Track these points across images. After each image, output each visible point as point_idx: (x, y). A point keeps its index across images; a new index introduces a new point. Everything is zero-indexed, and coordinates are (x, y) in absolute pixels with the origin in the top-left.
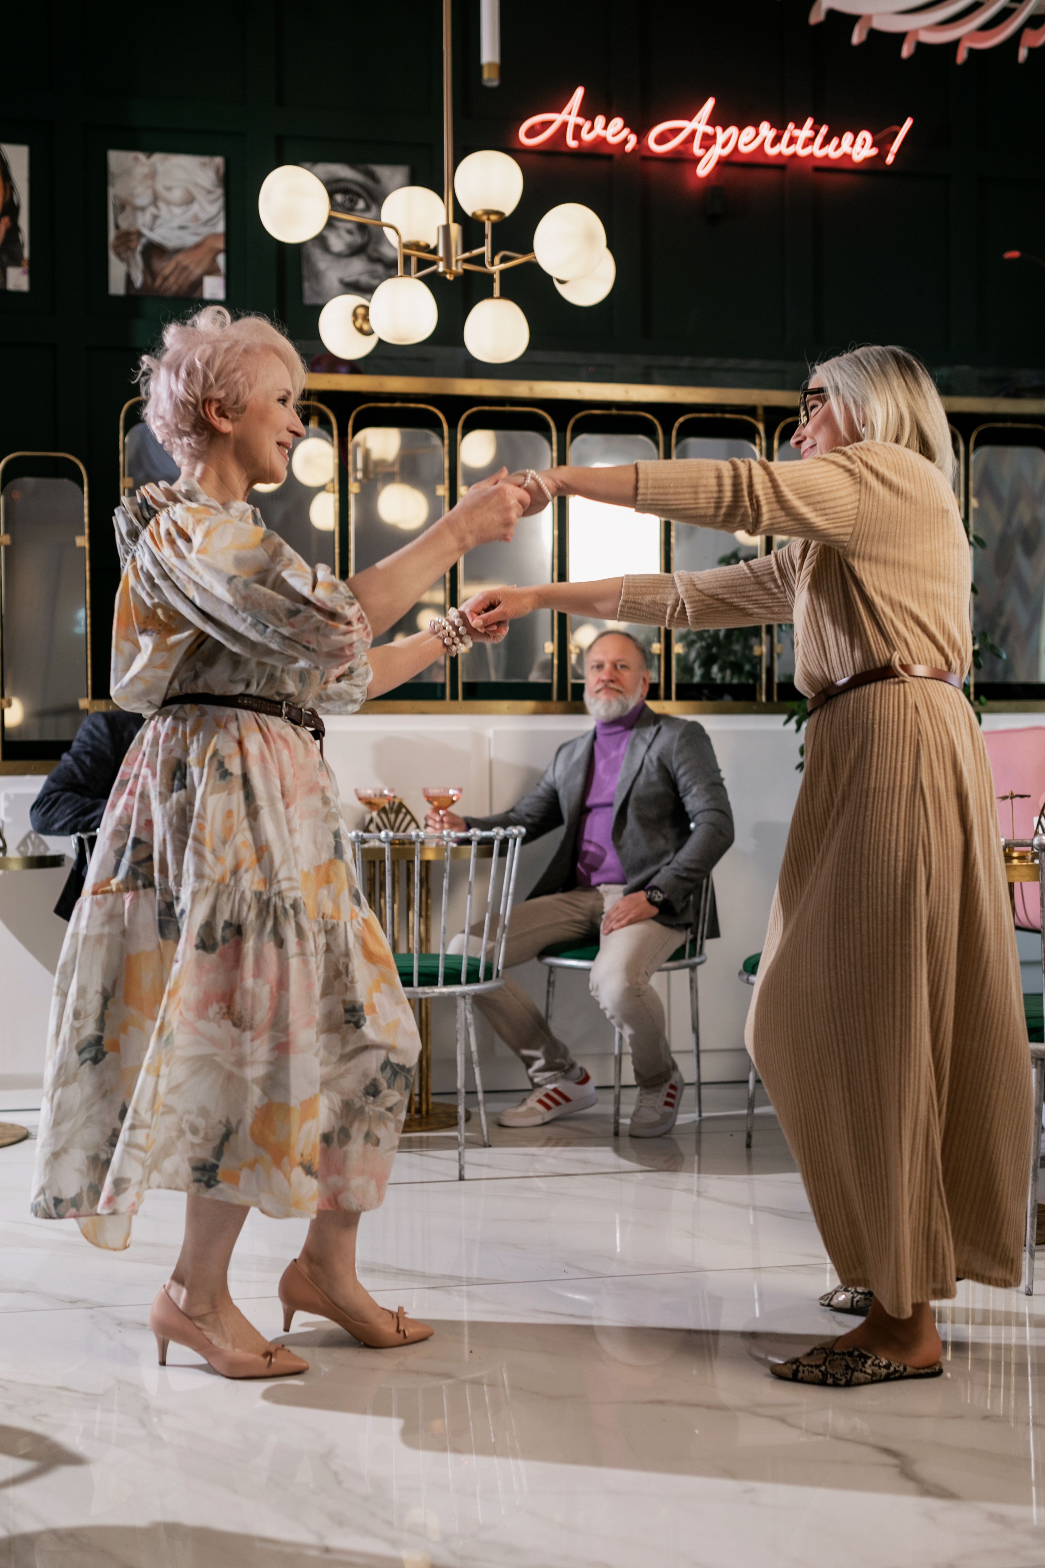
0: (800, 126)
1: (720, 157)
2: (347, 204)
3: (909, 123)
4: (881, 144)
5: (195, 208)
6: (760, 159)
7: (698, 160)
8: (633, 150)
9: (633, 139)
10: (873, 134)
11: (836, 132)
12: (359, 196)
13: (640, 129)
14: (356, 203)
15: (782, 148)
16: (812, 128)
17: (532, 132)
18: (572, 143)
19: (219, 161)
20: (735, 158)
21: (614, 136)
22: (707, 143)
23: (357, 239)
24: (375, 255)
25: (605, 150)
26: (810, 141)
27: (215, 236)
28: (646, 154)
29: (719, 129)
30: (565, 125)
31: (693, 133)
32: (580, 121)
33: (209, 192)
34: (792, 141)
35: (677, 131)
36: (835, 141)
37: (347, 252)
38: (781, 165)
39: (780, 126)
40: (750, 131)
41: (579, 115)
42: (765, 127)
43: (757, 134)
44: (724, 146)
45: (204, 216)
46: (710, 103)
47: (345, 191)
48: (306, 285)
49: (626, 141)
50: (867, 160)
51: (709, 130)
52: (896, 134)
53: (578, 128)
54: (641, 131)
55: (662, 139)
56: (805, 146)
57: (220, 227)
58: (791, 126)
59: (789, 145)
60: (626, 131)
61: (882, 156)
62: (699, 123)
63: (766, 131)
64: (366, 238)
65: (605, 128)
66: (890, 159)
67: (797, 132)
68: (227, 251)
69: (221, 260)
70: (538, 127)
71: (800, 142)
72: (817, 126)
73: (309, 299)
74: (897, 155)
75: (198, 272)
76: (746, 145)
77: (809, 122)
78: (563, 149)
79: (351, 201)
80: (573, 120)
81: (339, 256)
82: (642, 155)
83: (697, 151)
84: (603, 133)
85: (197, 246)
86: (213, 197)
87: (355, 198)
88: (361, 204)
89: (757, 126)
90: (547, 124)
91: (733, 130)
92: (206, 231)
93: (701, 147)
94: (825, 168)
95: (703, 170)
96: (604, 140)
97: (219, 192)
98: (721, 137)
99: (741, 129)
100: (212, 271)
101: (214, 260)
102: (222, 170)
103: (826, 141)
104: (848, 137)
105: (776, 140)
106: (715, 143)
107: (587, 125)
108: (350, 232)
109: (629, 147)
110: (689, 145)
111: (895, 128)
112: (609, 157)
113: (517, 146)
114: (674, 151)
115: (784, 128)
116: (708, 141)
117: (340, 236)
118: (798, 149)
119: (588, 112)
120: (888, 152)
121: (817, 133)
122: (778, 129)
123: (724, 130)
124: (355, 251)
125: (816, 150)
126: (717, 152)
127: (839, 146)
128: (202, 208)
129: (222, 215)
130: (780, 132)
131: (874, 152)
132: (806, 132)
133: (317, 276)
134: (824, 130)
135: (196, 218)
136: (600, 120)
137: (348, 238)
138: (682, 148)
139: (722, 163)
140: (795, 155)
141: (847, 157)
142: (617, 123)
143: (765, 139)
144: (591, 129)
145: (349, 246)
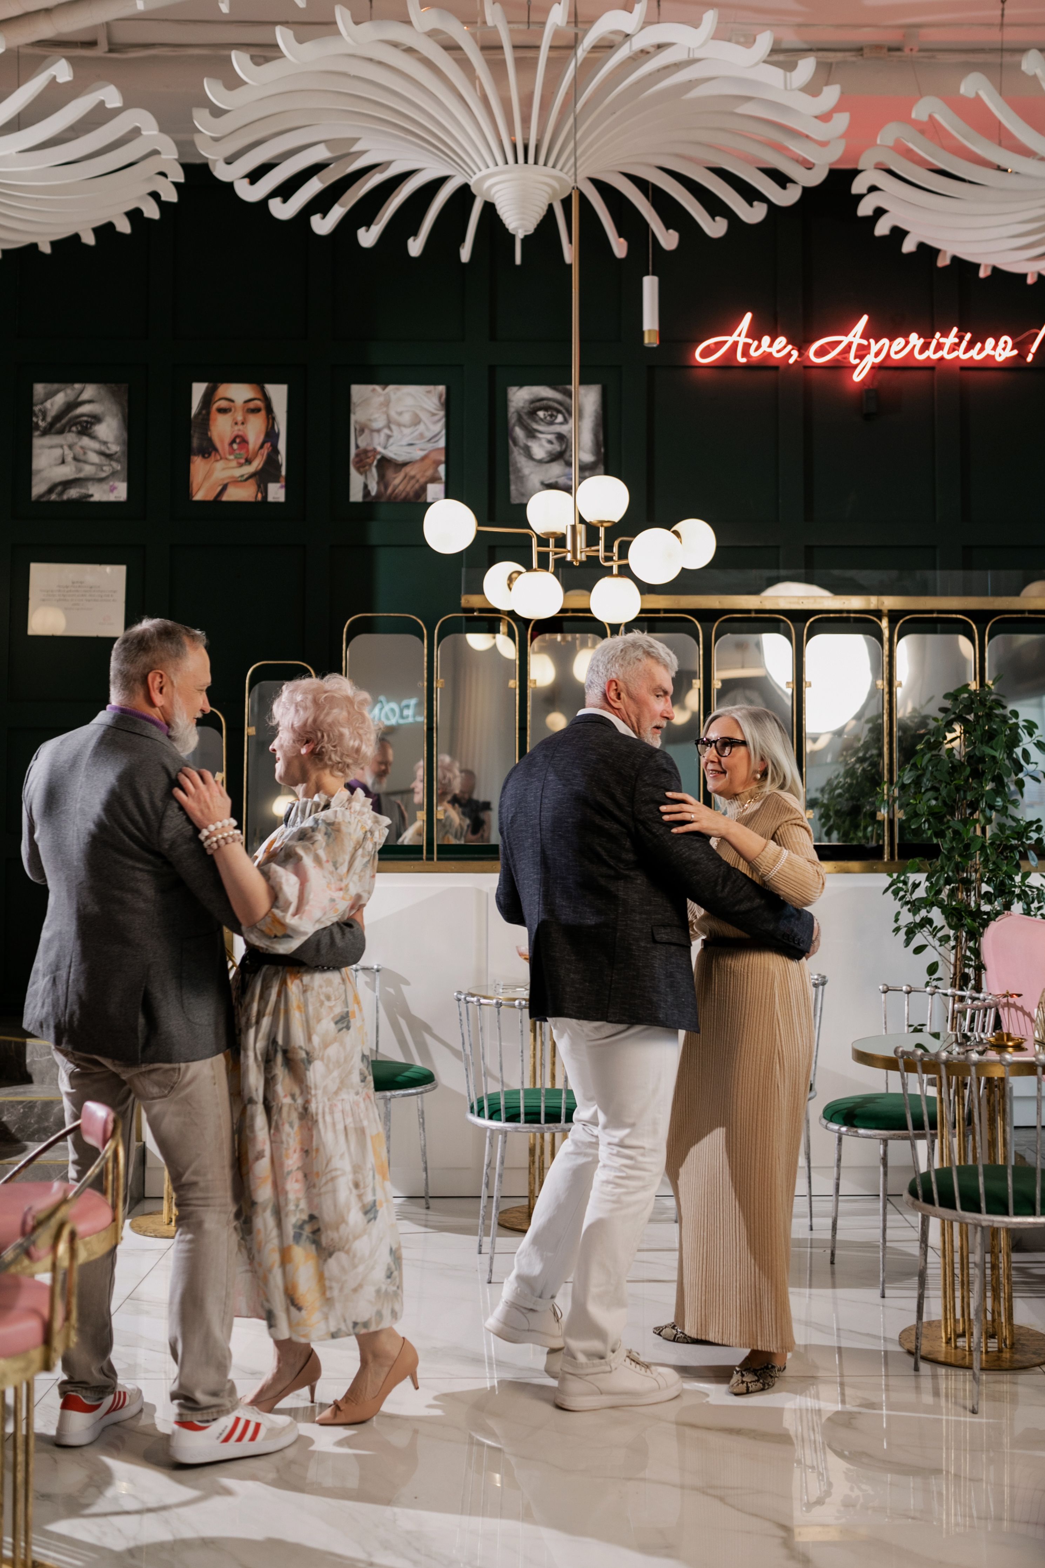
0: (945, 335)
1: (874, 364)
2: (548, 418)
4: (1021, 346)
5: (421, 428)
6: (911, 364)
7: (854, 367)
8: (796, 362)
9: (795, 353)
10: (1013, 338)
11: (978, 339)
12: (559, 412)
13: (802, 344)
14: (556, 417)
15: (930, 353)
16: (956, 336)
17: (706, 353)
18: (742, 360)
19: (442, 388)
20: (888, 363)
21: (778, 351)
22: (862, 353)
23: (557, 447)
25: (772, 363)
26: (955, 347)
27: (438, 449)
28: (808, 365)
29: (872, 341)
30: (736, 344)
31: (850, 345)
32: (750, 341)
33: (434, 415)
34: (940, 347)
35: (835, 345)
36: (978, 346)
37: (548, 459)
38: (929, 368)
39: (927, 336)
40: (900, 341)
41: (747, 336)
42: (914, 337)
43: (907, 343)
44: (877, 355)
45: (428, 435)
46: (864, 320)
47: (546, 408)
48: (513, 487)
49: (789, 355)
50: (1010, 359)
51: (865, 342)
52: (1033, 339)
53: (747, 346)
54: (803, 346)
55: (821, 352)
56: (951, 351)
57: (442, 443)
58: (938, 335)
59: (935, 352)
60: (790, 347)
61: (1022, 356)
62: (855, 335)
63: (915, 340)
64: (564, 447)
65: (771, 346)
66: (1030, 358)
67: (942, 340)
68: (447, 463)
69: (442, 469)
70: (711, 349)
71: (946, 348)
72: (961, 334)
73: (515, 500)
74: (1037, 354)
75: (422, 480)
76: (896, 353)
77: (954, 331)
78: (734, 365)
79: (551, 416)
80: (743, 340)
81: (540, 462)
82: (806, 367)
83: (853, 360)
84: (769, 350)
85: (423, 459)
86: (437, 418)
87: (555, 413)
88: (560, 418)
89: (906, 336)
90: (720, 345)
91: (885, 341)
92: (430, 446)
93: (856, 357)
94: (970, 367)
95: (858, 377)
96: (770, 354)
97: (442, 413)
98: (874, 348)
99: (892, 340)
100: (434, 479)
101: (436, 470)
102: (444, 397)
103: (970, 347)
104: (990, 342)
105: (925, 347)
106: (869, 353)
107: (756, 343)
108: (550, 442)
109: (791, 361)
110: (846, 355)
111: (1033, 333)
112: (776, 368)
113: (694, 363)
114: (834, 360)
115: (933, 337)
116: (863, 351)
117: (541, 446)
118: (944, 353)
119: (755, 333)
120: (1028, 352)
121: (961, 339)
122: (925, 339)
123: (876, 342)
124: (555, 457)
125: (960, 353)
126: (870, 360)
127: (982, 350)
128: (428, 429)
129: (444, 432)
130: (928, 340)
131: (1015, 352)
132: (951, 339)
133: (521, 479)
134: (968, 337)
135: (421, 436)
136: (766, 340)
137: (549, 447)
138: (839, 358)
139: (876, 368)
140: (942, 359)
141: (990, 358)
142: (782, 340)
143: (914, 346)
144: (758, 347)
145: (550, 453)
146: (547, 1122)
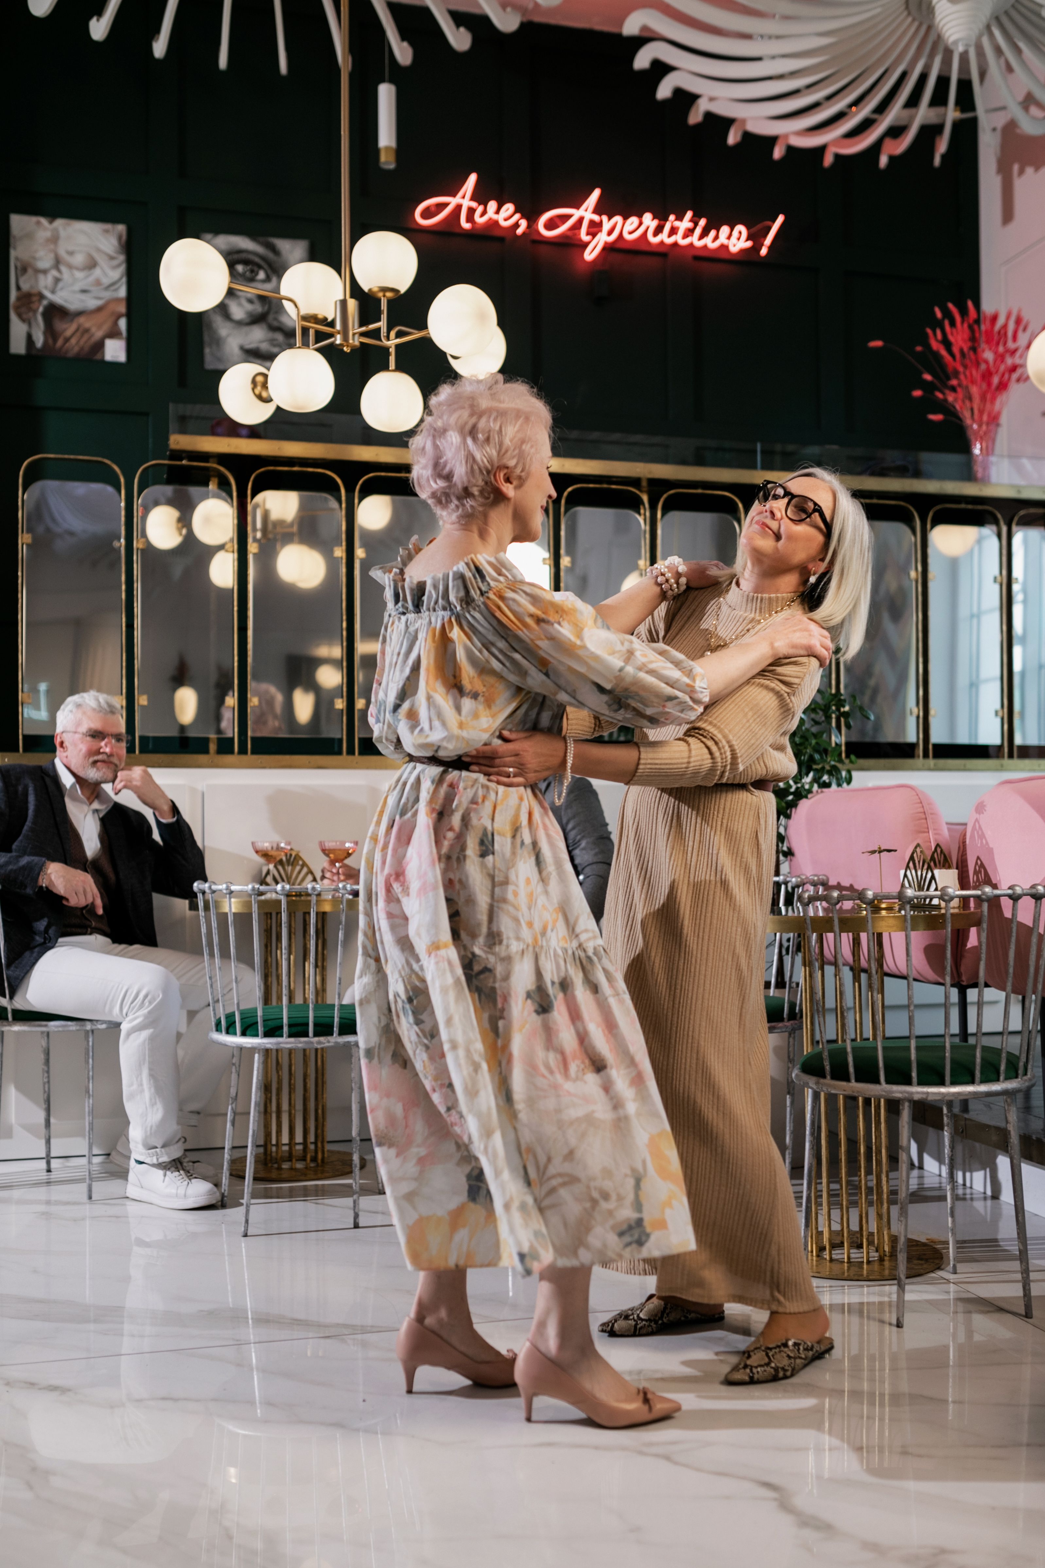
0: (680, 218)
1: (606, 243)
2: (248, 274)
3: (781, 219)
4: (756, 237)
5: (97, 272)
6: (644, 247)
7: (585, 245)
8: (524, 233)
9: (523, 223)
10: (748, 228)
11: (713, 225)
12: (260, 267)
13: (531, 214)
14: (257, 274)
15: (664, 237)
16: (691, 221)
17: (427, 214)
18: (466, 225)
19: (121, 228)
20: (620, 245)
21: (506, 220)
22: (593, 230)
23: (258, 308)
24: (275, 324)
25: (497, 233)
26: (689, 232)
27: (118, 300)
28: (536, 238)
29: (605, 218)
30: (459, 207)
31: (581, 220)
32: (474, 204)
33: (112, 258)
34: (673, 231)
35: (566, 218)
36: (713, 233)
37: (248, 320)
38: (664, 253)
39: (662, 217)
40: (633, 221)
41: (473, 199)
42: (647, 218)
43: (641, 224)
44: (610, 233)
45: (106, 281)
46: (596, 194)
47: (246, 262)
48: (207, 351)
49: (517, 225)
50: (743, 251)
51: (596, 218)
52: (769, 229)
53: (471, 211)
54: (532, 217)
55: (551, 225)
56: (685, 236)
57: (122, 292)
58: (672, 217)
59: (670, 235)
60: (517, 216)
61: (756, 248)
62: (586, 211)
63: (649, 221)
64: (266, 308)
65: (497, 212)
66: (764, 251)
67: (677, 224)
68: (129, 315)
69: (123, 323)
70: (433, 209)
71: (681, 232)
72: (696, 219)
73: (210, 364)
74: (770, 248)
75: (99, 334)
76: (630, 233)
77: (689, 214)
78: (457, 230)
79: (252, 271)
80: (467, 203)
81: (240, 323)
82: (533, 239)
83: (585, 237)
84: (495, 217)
85: (99, 309)
86: (115, 262)
87: (256, 269)
88: (262, 275)
89: (640, 216)
90: (442, 206)
91: (618, 219)
92: (108, 295)
93: (588, 234)
94: (703, 257)
95: (590, 255)
96: (496, 222)
97: (122, 258)
98: (607, 225)
99: (625, 218)
100: (114, 334)
101: (116, 323)
102: (124, 238)
103: (704, 234)
104: (725, 230)
105: (658, 230)
106: (601, 231)
107: (480, 209)
108: (250, 301)
109: (519, 231)
110: (576, 231)
111: (769, 223)
112: (501, 239)
113: (414, 226)
114: (562, 236)
115: (666, 220)
116: (595, 228)
117: (240, 305)
118: (678, 238)
119: (480, 196)
120: (762, 245)
121: (696, 224)
122: (660, 220)
123: (610, 219)
124: (256, 320)
125: (694, 240)
126: (603, 238)
127: (716, 238)
128: (105, 274)
129: (124, 280)
130: (662, 222)
131: (749, 244)
132: (685, 224)
133: (218, 342)
134: (703, 222)
135: (98, 283)
136: (492, 205)
137: (249, 307)
138: (570, 233)
139: (608, 249)
140: (675, 244)
141: (724, 247)
142: (509, 208)
143: (648, 228)
144: (484, 213)
145: (250, 314)
146: (316, 1034)
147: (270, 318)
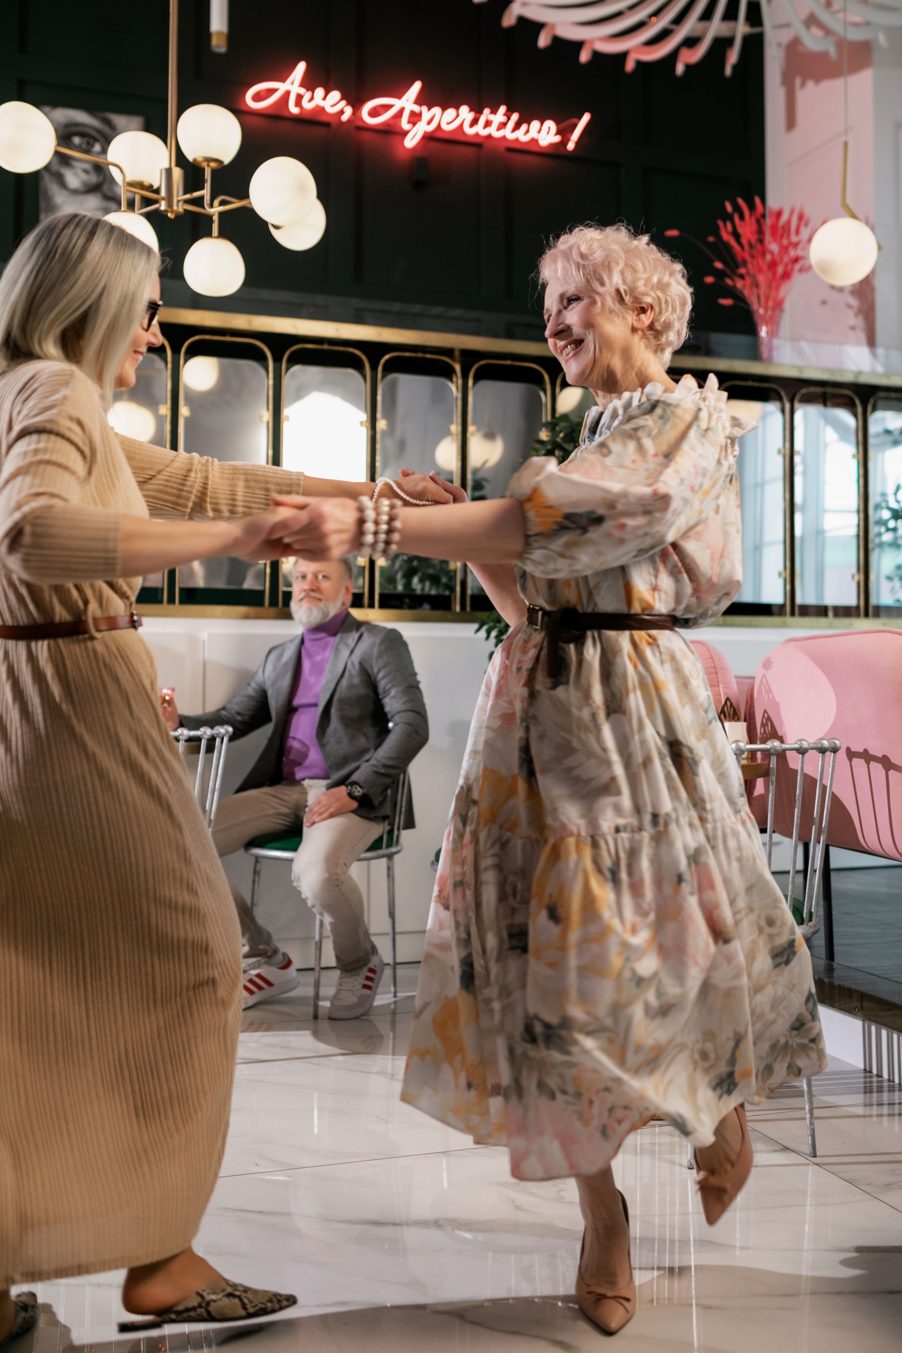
0: (494, 112)
1: (425, 133)
2: (84, 146)
3: (586, 117)
4: (564, 132)
6: (459, 137)
7: (406, 133)
8: (349, 121)
9: (349, 111)
10: (557, 123)
11: (525, 120)
12: (96, 140)
13: (356, 102)
14: (93, 146)
15: (479, 129)
16: (505, 115)
17: (258, 97)
18: (294, 110)
20: (438, 135)
21: (333, 106)
22: (414, 119)
23: (93, 179)
24: (110, 194)
25: (323, 119)
26: (503, 125)
28: (360, 124)
29: (424, 109)
30: (288, 93)
31: (402, 110)
32: (302, 91)
34: (488, 124)
35: (388, 107)
36: (524, 127)
37: (83, 189)
38: (478, 144)
39: (477, 110)
40: (451, 112)
41: (302, 85)
42: (464, 109)
43: (458, 116)
44: (429, 123)
46: (417, 86)
47: (82, 135)
48: (42, 216)
49: (342, 112)
50: (552, 145)
51: (416, 108)
52: (575, 126)
53: (299, 97)
54: (357, 104)
55: (374, 113)
56: (499, 129)
58: (487, 111)
59: (485, 127)
60: (343, 103)
61: (564, 142)
62: (407, 102)
63: (465, 113)
64: (101, 178)
65: (324, 99)
66: (571, 146)
67: (492, 117)
70: (263, 94)
71: (495, 125)
72: (509, 113)
74: (578, 143)
76: (448, 124)
77: (503, 109)
78: (285, 114)
79: (88, 143)
80: (295, 89)
81: (75, 192)
82: (357, 126)
83: (405, 125)
84: (322, 103)
87: (91, 141)
88: (97, 148)
89: (457, 108)
90: (272, 91)
91: (437, 110)
93: (409, 122)
94: (515, 149)
95: (410, 142)
96: (322, 109)
98: (426, 115)
99: (444, 110)
103: (517, 127)
104: (535, 124)
105: (474, 122)
106: (420, 120)
107: (308, 95)
108: (86, 171)
109: (345, 118)
110: (397, 120)
111: (574, 120)
112: (327, 125)
113: (243, 108)
114: (385, 123)
115: (481, 112)
116: (415, 118)
117: (76, 175)
118: (492, 131)
119: (309, 83)
120: (569, 140)
121: (509, 119)
122: (476, 112)
123: (429, 109)
124: (91, 189)
125: (508, 133)
126: (422, 128)
127: (527, 131)
130: (478, 115)
131: (557, 139)
132: (500, 116)
133: (53, 209)
134: (515, 117)
136: (320, 92)
137: (84, 177)
138: (391, 122)
139: (427, 137)
140: (489, 136)
141: (534, 141)
142: (335, 95)
143: (464, 120)
144: (312, 99)
145: (85, 184)
147: (105, 188)
